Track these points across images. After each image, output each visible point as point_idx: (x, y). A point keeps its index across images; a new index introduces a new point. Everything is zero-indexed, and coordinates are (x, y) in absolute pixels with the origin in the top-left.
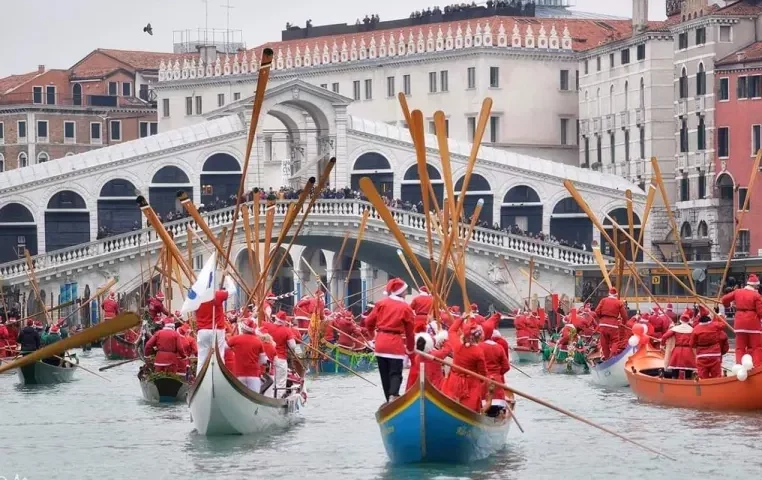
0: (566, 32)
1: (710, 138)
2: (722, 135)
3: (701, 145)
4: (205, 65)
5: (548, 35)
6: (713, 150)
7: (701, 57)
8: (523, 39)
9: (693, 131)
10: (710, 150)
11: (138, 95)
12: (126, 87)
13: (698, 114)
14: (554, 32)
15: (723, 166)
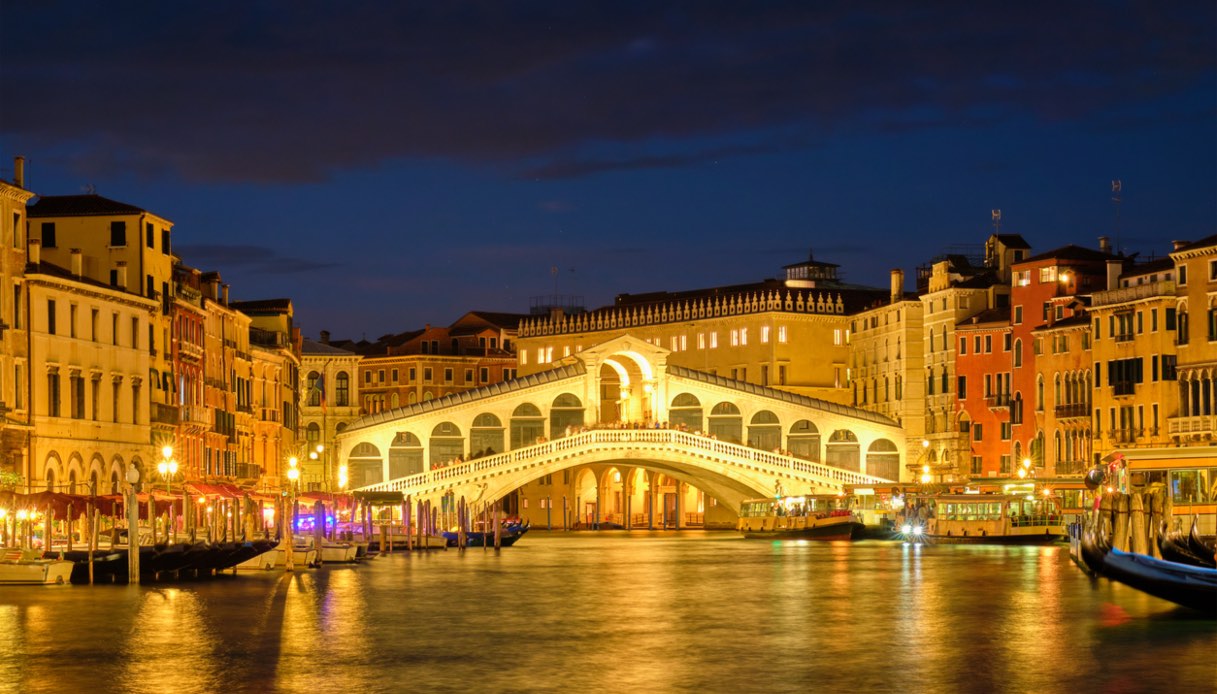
0: (839, 300)
1: (952, 384)
2: (961, 381)
3: (945, 390)
4: (554, 324)
5: (825, 301)
6: (954, 394)
7: (945, 320)
8: (816, 306)
9: (938, 379)
10: (952, 394)
11: (502, 347)
12: (493, 341)
13: (943, 365)
14: (830, 300)
15: (962, 406)
